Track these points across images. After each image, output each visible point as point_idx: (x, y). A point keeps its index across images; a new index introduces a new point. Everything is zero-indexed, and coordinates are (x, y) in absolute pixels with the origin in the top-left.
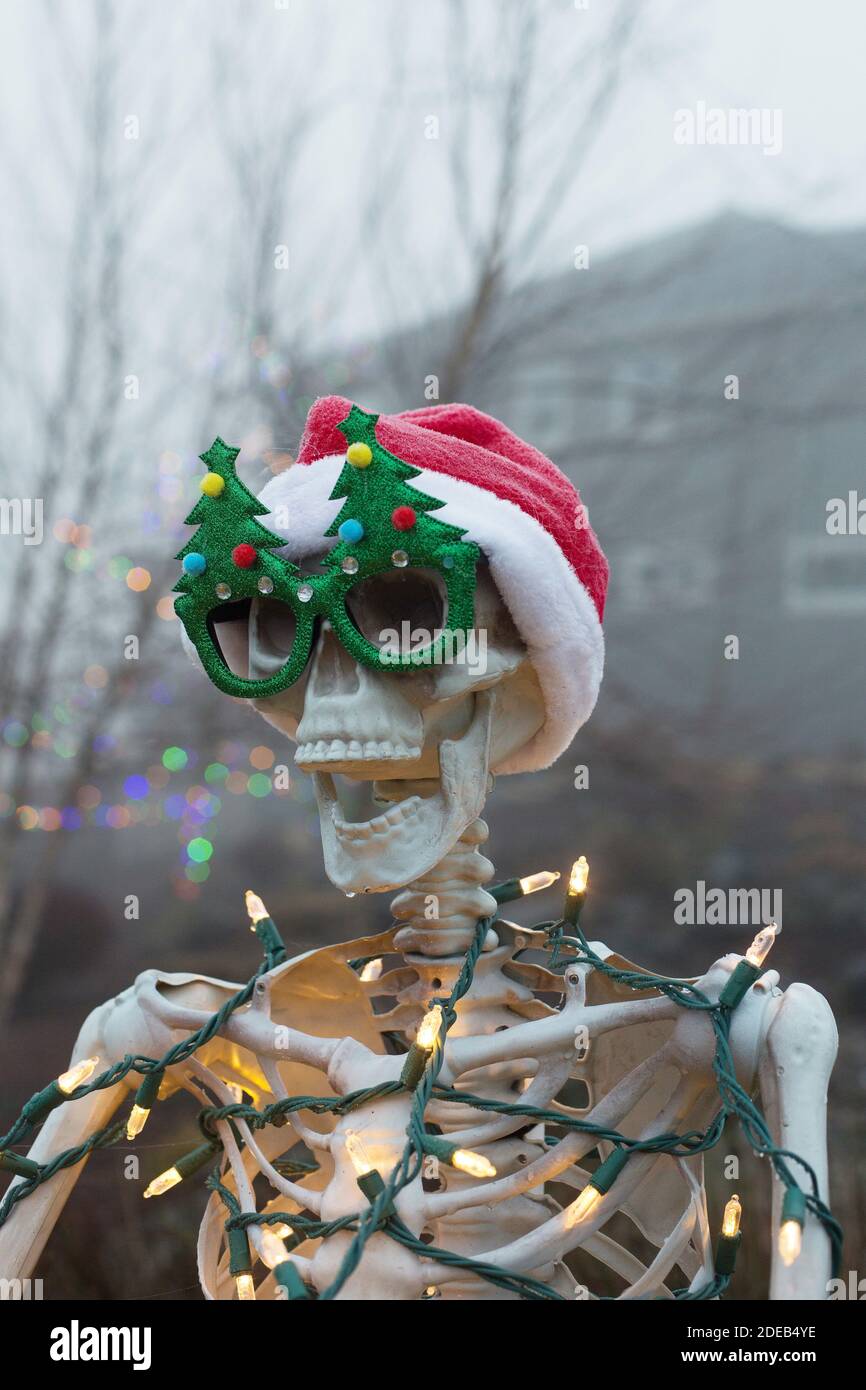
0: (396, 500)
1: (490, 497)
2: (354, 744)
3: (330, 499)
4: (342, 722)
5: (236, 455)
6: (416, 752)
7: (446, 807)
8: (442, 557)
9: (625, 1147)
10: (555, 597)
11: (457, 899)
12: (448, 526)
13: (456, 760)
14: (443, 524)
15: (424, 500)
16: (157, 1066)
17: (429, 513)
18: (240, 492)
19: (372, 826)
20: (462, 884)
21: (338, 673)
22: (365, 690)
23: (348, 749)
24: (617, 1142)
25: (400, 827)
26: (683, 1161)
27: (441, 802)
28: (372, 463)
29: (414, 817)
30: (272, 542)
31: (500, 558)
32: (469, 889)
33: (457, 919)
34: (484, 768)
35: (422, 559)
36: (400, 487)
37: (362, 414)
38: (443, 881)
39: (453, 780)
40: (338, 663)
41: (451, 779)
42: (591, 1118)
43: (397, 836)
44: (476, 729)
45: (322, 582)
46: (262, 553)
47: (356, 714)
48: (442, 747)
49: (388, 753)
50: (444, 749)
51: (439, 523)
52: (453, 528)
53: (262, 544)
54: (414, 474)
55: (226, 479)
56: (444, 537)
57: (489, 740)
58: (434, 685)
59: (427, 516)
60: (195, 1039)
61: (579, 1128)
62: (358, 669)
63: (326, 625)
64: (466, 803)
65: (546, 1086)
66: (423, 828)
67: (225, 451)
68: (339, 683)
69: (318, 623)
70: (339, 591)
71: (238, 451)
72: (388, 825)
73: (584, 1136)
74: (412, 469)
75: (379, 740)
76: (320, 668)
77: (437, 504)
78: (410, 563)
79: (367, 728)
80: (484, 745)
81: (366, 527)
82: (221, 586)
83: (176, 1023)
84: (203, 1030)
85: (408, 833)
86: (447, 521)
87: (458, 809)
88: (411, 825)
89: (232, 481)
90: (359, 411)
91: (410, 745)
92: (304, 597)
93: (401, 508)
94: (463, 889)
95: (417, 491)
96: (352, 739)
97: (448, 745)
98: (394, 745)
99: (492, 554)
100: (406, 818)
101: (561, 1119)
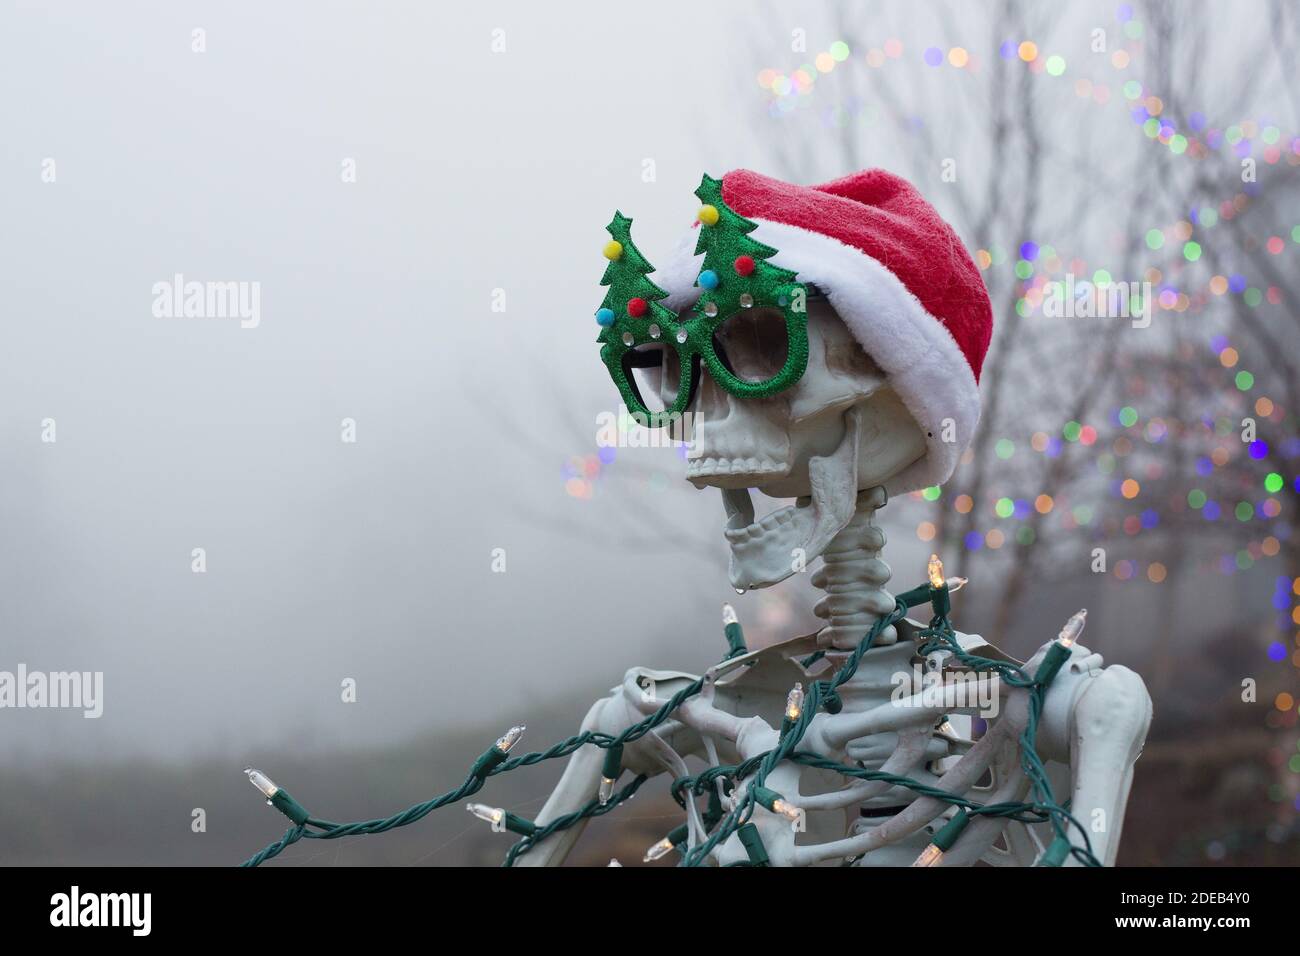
0: (740, 251)
1: (835, 243)
2: (722, 461)
3: (696, 254)
4: (713, 442)
5: (630, 224)
6: (783, 467)
7: (817, 515)
8: (778, 296)
9: (968, 810)
10: (896, 327)
11: (859, 599)
12: (782, 270)
13: (824, 473)
14: (778, 269)
15: (761, 249)
16: (614, 741)
17: (767, 260)
18: (634, 255)
19: (749, 532)
20: (865, 585)
21: (716, 402)
22: (734, 415)
23: (718, 465)
24: (962, 806)
25: (774, 532)
26: (1030, 827)
27: (813, 510)
28: (720, 220)
29: (788, 524)
30: (658, 294)
31: (836, 295)
32: (870, 590)
33: (862, 616)
34: (853, 481)
35: (765, 301)
36: (742, 239)
37: (711, 180)
38: (847, 583)
39: (822, 492)
40: (715, 395)
41: (820, 491)
42: (939, 784)
43: (771, 539)
44: (845, 447)
45: (693, 325)
46: (653, 304)
47: (725, 436)
48: (810, 463)
49: (752, 468)
50: (812, 464)
51: (774, 268)
52: (786, 271)
53: (650, 298)
54: (753, 227)
55: (624, 246)
56: (779, 280)
57: (856, 456)
58: (790, 408)
59: (766, 263)
60: (648, 722)
61: (926, 792)
62: (729, 397)
63: (702, 362)
64: (836, 511)
65: (906, 756)
66: (796, 532)
67: (622, 222)
68: (717, 411)
69: (696, 359)
70: (707, 332)
71: (631, 220)
72: (763, 530)
73: (933, 800)
74: (751, 223)
75: (746, 457)
76: (703, 399)
77: (772, 252)
78: (755, 304)
79: (733, 447)
80: (852, 461)
81: (719, 276)
82: (625, 335)
83: (645, 709)
84: (657, 714)
85: (782, 537)
86: (781, 266)
87: (827, 516)
88: (785, 530)
89: (628, 246)
90: (709, 178)
91: (777, 460)
92: (681, 339)
93: (744, 257)
94: (864, 590)
95: (756, 243)
96: (721, 457)
97: (816, 461)
98: (760, 461)
99: (830, 292)
100: (781, 524)
101: (910, 784)
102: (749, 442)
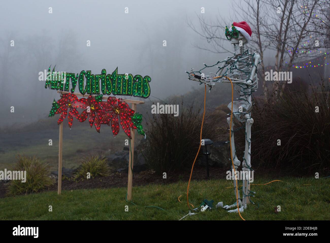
6: (237, 42)
8: (237, 32)
11: (243, 51)
17: (236, 29)
23: (233, 43)
28: (233, 27)
31: (240, 31)
45: (231, 33)
53: (229, 31)
55: (227, 28)
58: (237, 38)
62: (234, 38)
63: (232, 36)
72: (236, 46)
81: (233, 30)
82: (227, 34)
84: (229, 60)
90: (232, 23)
102: (235, 41)
